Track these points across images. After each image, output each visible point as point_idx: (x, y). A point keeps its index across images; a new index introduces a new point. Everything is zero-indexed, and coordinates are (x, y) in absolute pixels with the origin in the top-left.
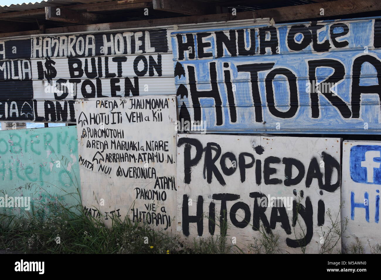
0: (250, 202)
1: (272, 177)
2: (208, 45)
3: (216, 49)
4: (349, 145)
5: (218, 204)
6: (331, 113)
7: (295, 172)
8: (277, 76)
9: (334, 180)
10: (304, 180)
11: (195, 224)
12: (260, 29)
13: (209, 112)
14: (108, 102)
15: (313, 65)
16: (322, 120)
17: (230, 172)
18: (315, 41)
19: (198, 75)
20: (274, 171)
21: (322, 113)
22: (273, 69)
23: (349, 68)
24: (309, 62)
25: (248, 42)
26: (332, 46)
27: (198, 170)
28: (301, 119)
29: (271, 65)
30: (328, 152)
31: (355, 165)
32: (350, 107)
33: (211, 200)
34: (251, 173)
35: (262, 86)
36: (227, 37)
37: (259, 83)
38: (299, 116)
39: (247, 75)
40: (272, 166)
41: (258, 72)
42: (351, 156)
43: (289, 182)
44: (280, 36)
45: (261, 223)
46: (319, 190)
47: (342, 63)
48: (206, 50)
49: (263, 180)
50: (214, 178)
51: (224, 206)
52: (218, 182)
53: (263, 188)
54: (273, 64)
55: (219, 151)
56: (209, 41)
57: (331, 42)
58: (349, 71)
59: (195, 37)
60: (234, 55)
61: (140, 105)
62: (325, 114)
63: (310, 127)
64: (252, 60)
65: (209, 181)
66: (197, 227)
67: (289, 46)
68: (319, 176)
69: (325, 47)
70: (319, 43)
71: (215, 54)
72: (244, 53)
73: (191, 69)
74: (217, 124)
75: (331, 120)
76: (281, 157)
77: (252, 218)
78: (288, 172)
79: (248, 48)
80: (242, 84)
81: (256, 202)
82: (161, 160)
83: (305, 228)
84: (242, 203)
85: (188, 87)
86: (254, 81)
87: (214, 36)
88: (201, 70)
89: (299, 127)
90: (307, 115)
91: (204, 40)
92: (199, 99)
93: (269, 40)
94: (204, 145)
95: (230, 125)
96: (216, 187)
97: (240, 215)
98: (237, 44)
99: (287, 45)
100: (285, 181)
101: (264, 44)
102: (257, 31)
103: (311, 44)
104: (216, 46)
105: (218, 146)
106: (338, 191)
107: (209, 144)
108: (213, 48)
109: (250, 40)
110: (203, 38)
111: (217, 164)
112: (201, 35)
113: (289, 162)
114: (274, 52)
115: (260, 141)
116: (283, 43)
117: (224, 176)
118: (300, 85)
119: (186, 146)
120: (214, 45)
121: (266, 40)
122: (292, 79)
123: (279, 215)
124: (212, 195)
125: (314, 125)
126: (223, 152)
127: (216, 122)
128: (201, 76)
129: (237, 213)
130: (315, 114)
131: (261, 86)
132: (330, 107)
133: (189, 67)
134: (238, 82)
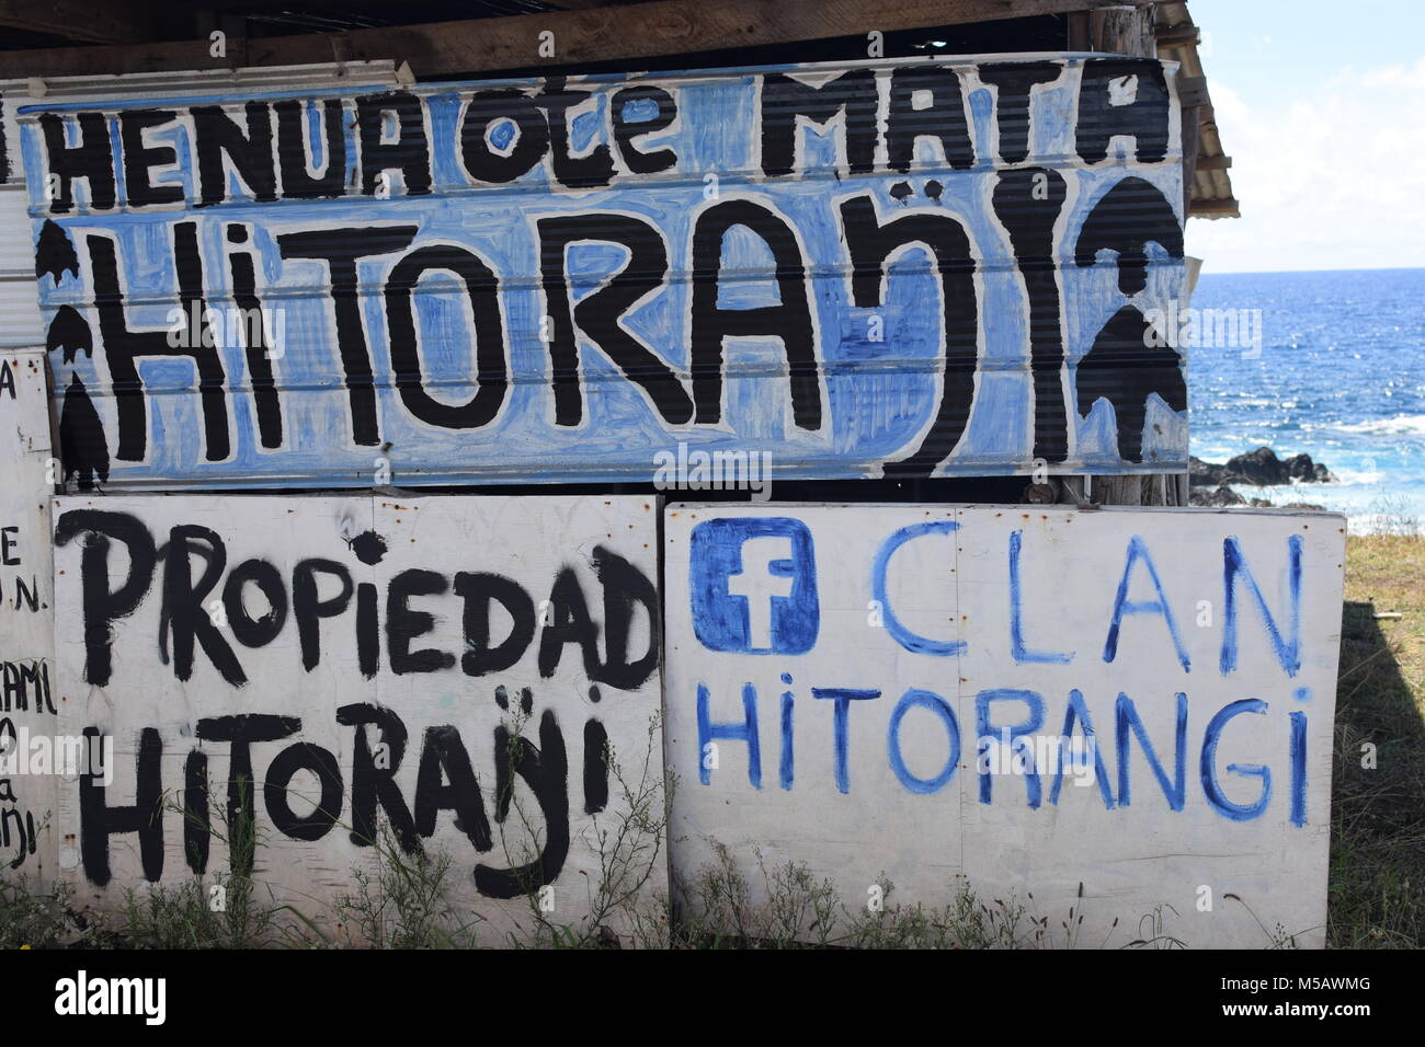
0: (340, 743)
1: (417, 645)
2: (164, 156)
3: (196, 173)
4: (684, 521)
5: (219, 756)
6: (625, 408)
7: (501, 624)
8: (427, 274)
9: (637, 649)
10: (533, 650)
11: (133, 838)
12: (360, 101)
13: (178, 413)
15: (556, 233)
16: (590, 432)
17: (259, 634)
18: (560, 148)
19: (131, 271)
20: (425, 623)
21: (592, 407)
22: (410, 249)
23: (681, 246)
24: (542, 224)
25: (315, 147)
26: (620, 165)
27: (138, 633)
28: (516, 432)
29: (404, 235)
30: (617, 546)
31: (709, 591)
32: (688, 385)
33: (191, 743)
34: (339, 633)
35: (373, 311)
36: (238, 130)
37: (362, 302)
38: (510, 419)
39: (318, 271)
40: (416, 603)
41: (358, 261)
42: (695, 557)
43: (481, 661)
44: (436, 129)
45: (382, 816)
46: (587, 684)
47: (656, 227)
48: (157, 176)
49: (384, 658)
50: (201, 660)
51: (241, 764)
52: (216, 675)
53: (390, 689)
54: (413, 231)
55: (217, 555)
56: (170, 144)
57: (615, 154)
58: (680, 255)
59: (114, 128)
60: (265, 195)
62: (601, 410)
63: (550, 459)
64: (335, 214)
65: (184, 671)
66: (138, 849)
67: (467, 164)
68: (584, 633)
69: (593, 172)
70: (573, 154)
71: (195, 190)
72: (302, 189)
73: (101, 248)
74: (211, 456)
75: (625, 432)
76: (449, 569)
77: (347, 802)
78: (476, 625)
79: (317, 171)
80: (299, 303)
81: (361, 739)
83: (540, 822)
84: (312, 746)
85: (92, 317)
86: (345, 292)
87: (186, 122)
88: (140, 250)
89: (514, 461)
90: (539, 417)
91: (150, 138)
92: (138, 361)
93: (395, 140)
94: (161, 537)
95: (259, 458)
96: (210, 694)
97: (304, 792)
98: (276, 156)
99: (460, 160)
100: (466, 658)
101: (377, 158)
102: (351, 110)
103: (547, 159)
104: (195, 161)
105: (214, 538)
106: (651, 686)
107: (179, 533)
108: (186, 168)
109: (325, 142)
110: (146, 132)
111: (215, 609)
112: (136, 120)
113: (479, 589)
114: (418, 184)
115: (370, 514)
116: (445, 154)
117: (241, 652)
118: (511, 308)
119: (89, 540)
120: (187, 155)
121: (384, 141)
122: (482, 287)
123: (445, 782)
124: (194, 724)
125: (564, 451)
126: (235, 558)
127: (204, 449)
128: (141, 273)
129: (291, 785)
130: (569, 411)
131: (370, 312)
132: (620, 385)
133: (92, 240)
134: (284, 296)
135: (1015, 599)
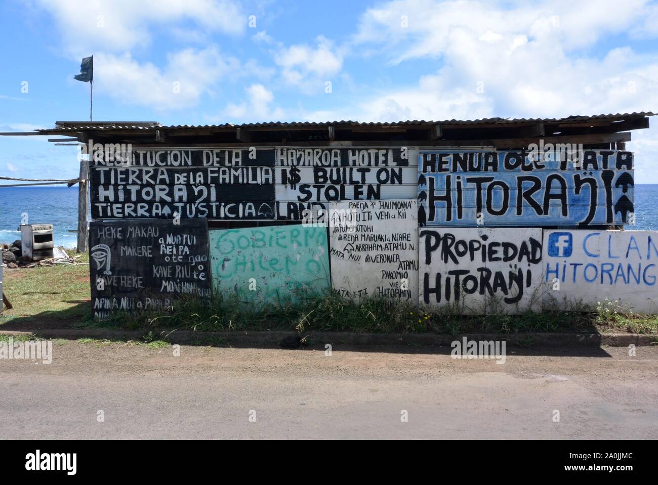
0: (478, 275)
1: (494, 256)
2: (446, 163)
3: (452, 166)
4: (548, 233)
5: (453, 278)
6: (530, 212)
7: (511, 252)
8: (495, 186)
9: (538, 257)
10: (517, 257)
11: (435, 294)
12: (486, 154)
13: (441, 212)
14: (359, 204)
15: (521, 179)
16: (522, 217)
17: (462, 254)
18: (523, 164)
19: (437, 184)
20: (496, 252)
21: (524, 212)
22: (492, 182)
23: (544, 182)
24: (518, 178)
25: (476, 162)
26: (534, 167)
27: (437, 254)
28: (509, 216)
29: (491, 179)
30: (534, 237)
31: (552, 246)
32: (542, 208)
33: (447, 275)
34: (478, 254)
35: (484, 193)
36: (461, 158)
37: (482, 191)
38: (508, 214)
39: (474, 185)
40: (494, 248)
41: (482, 184)
42: (550, 239)
43: (507, 259)
44: (500, 159)
45: (486, 289)
46: (528, 263)
47: (540, 179)
48: (444, 166)
49: (487, 259)
50: (450, 259)
51: (457, 280)
52: (453, 262)
53: (489, 265)
54: (493, 178)
55: (453, 239)
56: (448, 160)
57: (533, 165)
58: (544, 184)
59: (437, 156)
60: (465, 170)
61: (388, 206)
62: (525, 213)
63: (516, 221)
64: (478, 175)
65: (446, 261)
66: (436, 297)
67: (505, 166)
68: (527, 254)
69: (529, 168)
70: (525, 165)
71: (451, 169)
72: (472, 169)
73: (431, 180)
74: (447, 220)
75: (529, 217)
76: (500, 241)
77: (479, 286)
78: (506, 252)
79: (475, 166)
80: (469, 191)
81: (482, 274)
82: (404, 248)
83: (518, 289)
84: (472, 276)
85: (428, 193)
86: (479, 189)
87: (451, 156)
88: (439, 180)
89: (508, 222)
90: (513, 213)
91: (444, 159)
92: (435, 202)
93: (491, 161)
94: (442, 235)
95: (457, 221)
96: (451, 265)
97: (470, 285)
98: (468, 163)
99: (504, 165)
100: (504, 258)
101: (487, 164)
102: (483, 155)
103: (521, 166)
104: (452, 164)
105: (453, 236)
106: (540, 264)
107: (446, 235)
108: (450, 165)
109: (477, 161)
110: (443, 158)
111: (452, 249)
112: (442, 155)
113: (506, 245)
114: (495, 170)
115: (485, 231)
116: (501, 164)
117: (457, 257)
118: (511, 193)
119: (427, 236)
120: (451, 162)
121: (489, 161)
122: (506, 189)
123: (499, 282)
124: (448, 272)
125: (518, 220)
126: (457, 239)
127: (446, 219)
128: (439, 185)
129: (468, 283)
130: (519, 212)
131: (483, 193)
132: (529, 208)
133: (430, 178)
134: (467, 189)
135: (609, 247)
